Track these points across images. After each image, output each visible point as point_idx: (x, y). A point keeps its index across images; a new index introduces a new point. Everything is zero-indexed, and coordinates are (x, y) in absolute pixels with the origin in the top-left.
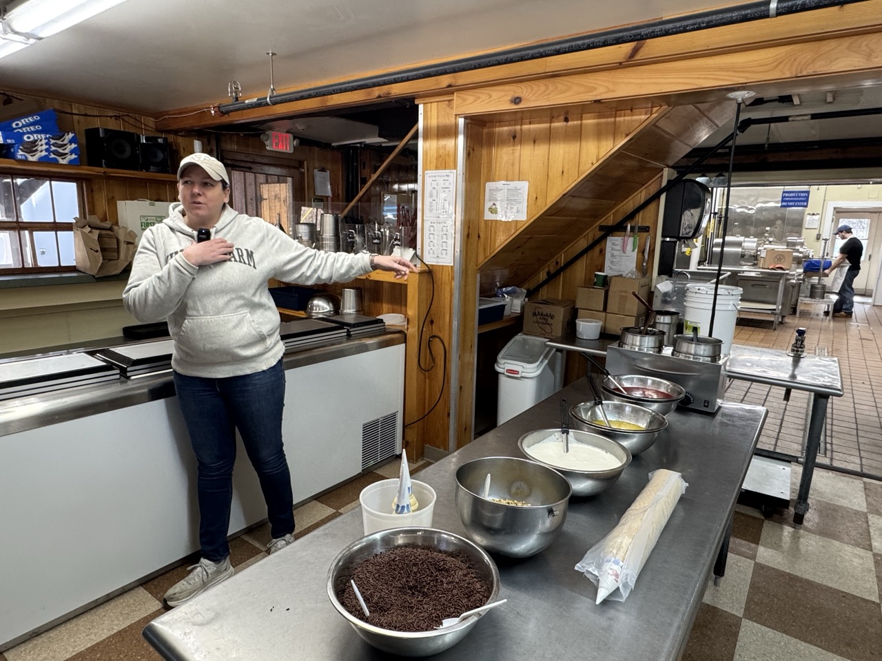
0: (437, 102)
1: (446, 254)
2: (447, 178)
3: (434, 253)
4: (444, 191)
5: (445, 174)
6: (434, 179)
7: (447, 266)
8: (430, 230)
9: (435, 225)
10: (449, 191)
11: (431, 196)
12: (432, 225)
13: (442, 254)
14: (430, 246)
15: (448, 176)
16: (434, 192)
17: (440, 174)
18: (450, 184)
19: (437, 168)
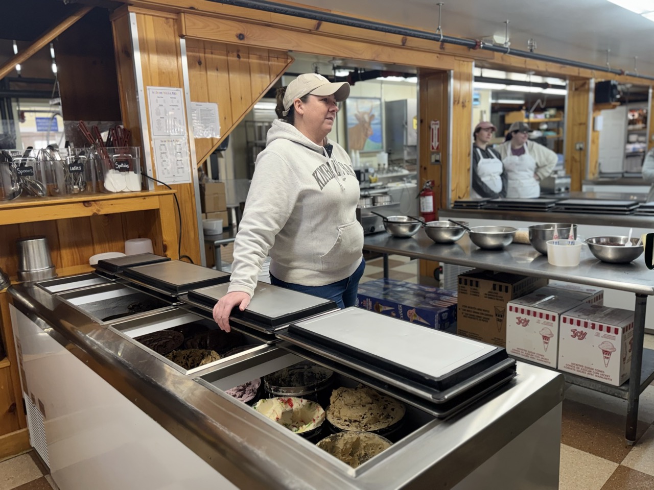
0: (153, 16)
1: (183, 172)
2: (174, 96)
3: (169, 173)
4: (173, 109)
5: (171, 92)
6: (161, 95)
7: (185, 184)
8: (161, 150)
9: (166, 144)
10: (179, 109)
11: (158, 113)
12: (163, 143)
13: (178, 173)
14: (163, 166)
15: (175, 94)
16: (162, 109)
17: (166, 91)
18: (178, 102)
19: (160, 85)
